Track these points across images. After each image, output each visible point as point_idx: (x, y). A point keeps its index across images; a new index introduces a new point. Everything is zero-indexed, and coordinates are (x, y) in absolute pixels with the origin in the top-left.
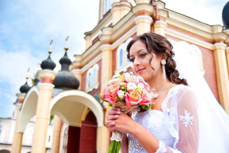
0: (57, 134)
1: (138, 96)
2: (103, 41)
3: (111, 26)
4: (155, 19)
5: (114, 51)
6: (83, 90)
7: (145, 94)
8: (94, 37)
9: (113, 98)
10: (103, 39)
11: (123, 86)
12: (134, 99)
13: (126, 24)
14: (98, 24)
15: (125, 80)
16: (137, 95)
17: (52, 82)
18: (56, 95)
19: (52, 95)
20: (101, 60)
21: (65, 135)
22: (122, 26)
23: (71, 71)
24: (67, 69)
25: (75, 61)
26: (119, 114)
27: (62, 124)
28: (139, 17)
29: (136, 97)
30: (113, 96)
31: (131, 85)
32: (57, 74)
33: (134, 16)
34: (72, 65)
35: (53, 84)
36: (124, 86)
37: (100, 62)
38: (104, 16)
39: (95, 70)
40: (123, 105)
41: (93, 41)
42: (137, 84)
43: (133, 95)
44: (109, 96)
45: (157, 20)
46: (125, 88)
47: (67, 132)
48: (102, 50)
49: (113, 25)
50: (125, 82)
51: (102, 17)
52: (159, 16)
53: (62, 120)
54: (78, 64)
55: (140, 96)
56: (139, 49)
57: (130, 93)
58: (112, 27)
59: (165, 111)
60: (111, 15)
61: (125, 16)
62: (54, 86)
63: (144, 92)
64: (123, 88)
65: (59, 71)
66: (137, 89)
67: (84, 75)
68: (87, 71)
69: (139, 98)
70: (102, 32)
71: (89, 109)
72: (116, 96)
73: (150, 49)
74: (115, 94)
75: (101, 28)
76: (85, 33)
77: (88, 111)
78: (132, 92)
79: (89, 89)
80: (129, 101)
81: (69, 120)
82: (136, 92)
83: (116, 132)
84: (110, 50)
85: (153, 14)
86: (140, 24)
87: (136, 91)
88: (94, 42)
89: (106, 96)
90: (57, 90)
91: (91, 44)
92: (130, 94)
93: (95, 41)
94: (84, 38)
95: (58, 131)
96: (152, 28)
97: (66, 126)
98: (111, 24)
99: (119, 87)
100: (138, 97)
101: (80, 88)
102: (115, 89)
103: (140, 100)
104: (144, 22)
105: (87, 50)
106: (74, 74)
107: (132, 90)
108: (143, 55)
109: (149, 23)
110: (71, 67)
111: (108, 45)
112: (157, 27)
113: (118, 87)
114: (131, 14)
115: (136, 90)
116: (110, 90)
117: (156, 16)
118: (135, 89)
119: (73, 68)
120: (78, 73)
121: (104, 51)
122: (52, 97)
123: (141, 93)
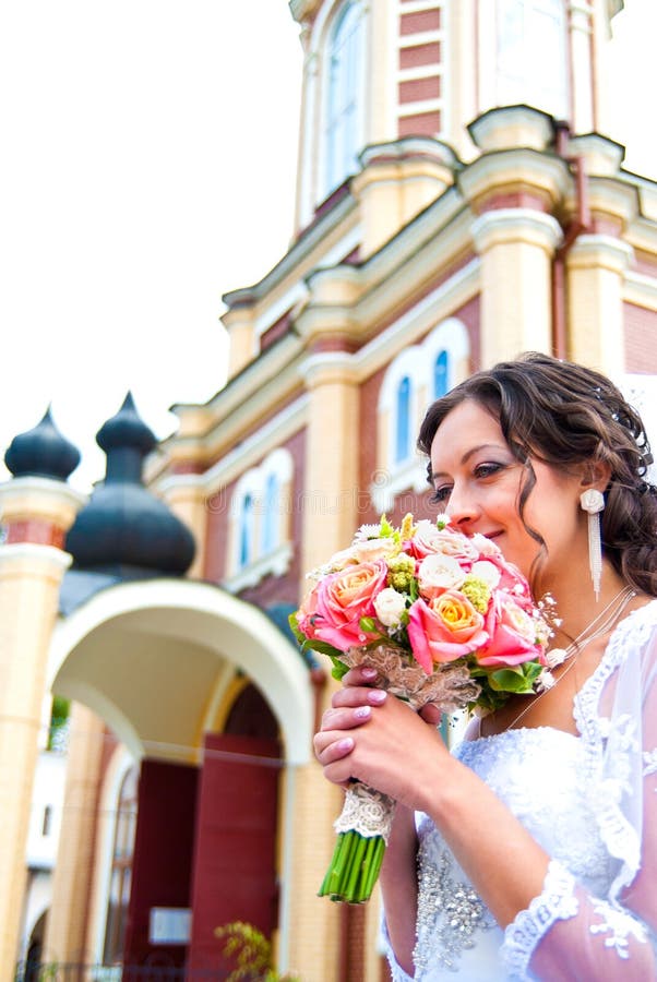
0: (80, 798)
1: (471, 619)
2: (315, 334)
3: (353, 260)
4: (571, 228)
5: (368, 388)
6: (213, 579)
7: (503, 611)
8: (269, 315)
9: (351, 627)
10: (310, 325)
11: (401, 571)
12: (451, 629)
13: (425, 250)
14: (291, 251)
15: (412, 545)
16: (464, 615)
17: (60, 539)
18: (82, 604)
19: (62, 602)
20: (302, 431)
21: (121, 803)
22: (409, 259)
23: (151, 487)
24: (137, 477)
25: (172, 437)
26: (377, 705)
27: (107, 752)
28: (492, 216)
29: (462, 620)
30: (355, 616)
31: (441, 567)
32: (85, 501)
33: (468, 212)
34: (162, 453)
35: (67, 548)
36: (406, 571)
37: (296, 442)
38: (322, 210)
39: (271, 481)
40: (400, 662)
41: (263, 336)
42: (469, 565)
43: (449, 614)
44: (334, 617)
45: (582, 230)
46: (412, 582)
47: (131, 791)
48: (310, 382)
49: (364, 254)
50: (414, 553)
51: (307, 218)
52: (594, 210)
53: (107, 732)
54: (188, 450)
55: (481, 619)
56: (468, 441)
57: (435, 601)
58: (360, 265)
59: (592, 732)
60: (357, 204)
61: (424, 212)
62: (67, 559)
63: (498, 604)
64: (401, 580)
65: (94, 485)
66: (466, 585)
67: (216, 504)
68: (232, 484)
69: (473, 628)
70: (309, 289)
71: (240, 674)
72: (366, 616)
73: (519, 441)
74: (363, 604)
75: (304, 269)
76: (224, 297)
77: (238, 686)
78: (441, 597)
79: (241, 576)
80: (428, 638)
81: (143, 732)
82: (462, 599)
83: (361, 792)
84: (347, 382)
85: (563, 200)
86: (501, 249)
87: (461, 593)
88: (268, 339)
89: (319, 619)
90: (85, 581)
91: (255, 350)
92: (432, 608)
93: (276, 333)
94: (221, 319)
95: (86, 783)
96: (559, 269)
97: (126, 761)
98: (356, 250)
99: (380, 575)
100: (472, 624)
101: (196, 570)
102: (364, 585)
103: (481, 639)
104: (517, 241)
105: (232, 382)
106: (169, 497)
107: (442, 591)
108: (485, 469)
109: (544, 248)
110: (153, 464)
111: (339, 358)
112: (582, 267)
113: (376, 577)
114: (454, 202)
115: (460, 590)
116: (339, 590)
117: (578, 211)
118: (459, 586)
119: (164, 471)
120: (190, 492)
121: (318, 385)
122: (62, 615)
123: (485, 607)
